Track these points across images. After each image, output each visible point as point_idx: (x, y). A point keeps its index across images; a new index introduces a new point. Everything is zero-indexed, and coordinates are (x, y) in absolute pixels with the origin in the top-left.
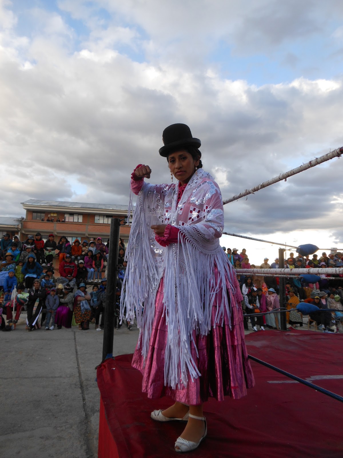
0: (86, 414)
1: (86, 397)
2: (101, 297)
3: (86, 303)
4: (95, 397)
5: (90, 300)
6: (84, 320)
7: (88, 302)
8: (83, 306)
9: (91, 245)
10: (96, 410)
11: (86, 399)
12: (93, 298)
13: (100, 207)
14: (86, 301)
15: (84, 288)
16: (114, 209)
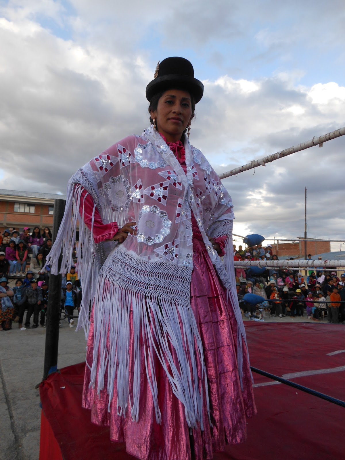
0: (15, 436)
1: (14, 413)
2: (26, 292)
3: (8, 300)
4: (25, 412)
5: (13, 296)
6: (5, 320)
7: (11, 299)
8: (4, 303)
9: (14, 235)
10: (28, 430)
11: (14, 416)
12: (16, 294)
13: (20, 194)
14: (8, 297)
15: (5, 283)
16: (37, 197)
